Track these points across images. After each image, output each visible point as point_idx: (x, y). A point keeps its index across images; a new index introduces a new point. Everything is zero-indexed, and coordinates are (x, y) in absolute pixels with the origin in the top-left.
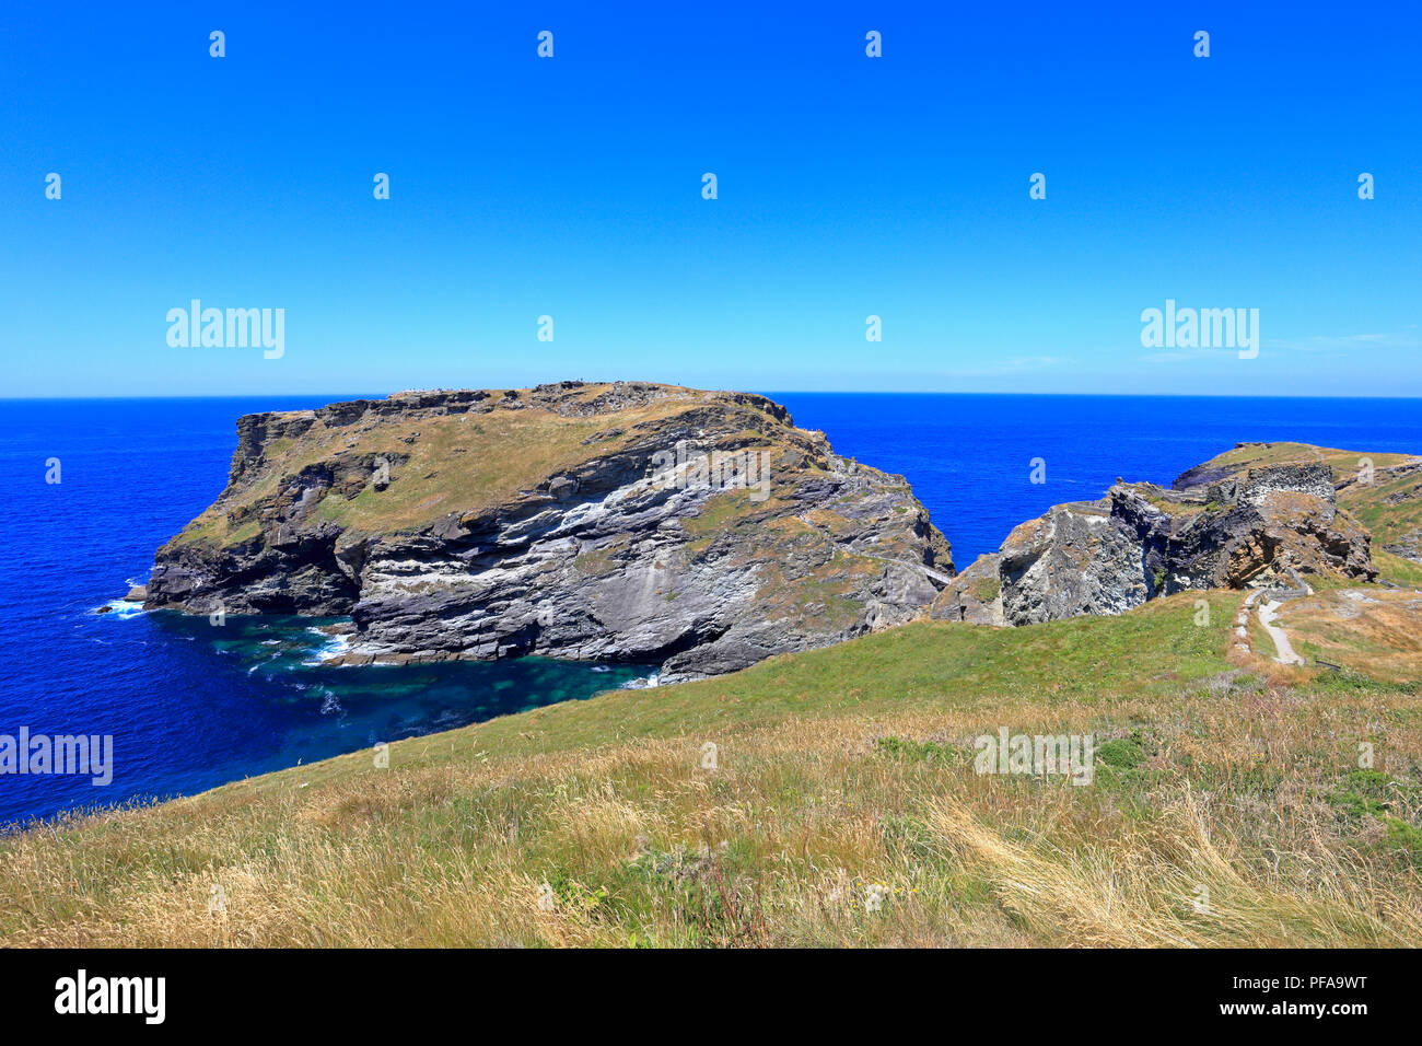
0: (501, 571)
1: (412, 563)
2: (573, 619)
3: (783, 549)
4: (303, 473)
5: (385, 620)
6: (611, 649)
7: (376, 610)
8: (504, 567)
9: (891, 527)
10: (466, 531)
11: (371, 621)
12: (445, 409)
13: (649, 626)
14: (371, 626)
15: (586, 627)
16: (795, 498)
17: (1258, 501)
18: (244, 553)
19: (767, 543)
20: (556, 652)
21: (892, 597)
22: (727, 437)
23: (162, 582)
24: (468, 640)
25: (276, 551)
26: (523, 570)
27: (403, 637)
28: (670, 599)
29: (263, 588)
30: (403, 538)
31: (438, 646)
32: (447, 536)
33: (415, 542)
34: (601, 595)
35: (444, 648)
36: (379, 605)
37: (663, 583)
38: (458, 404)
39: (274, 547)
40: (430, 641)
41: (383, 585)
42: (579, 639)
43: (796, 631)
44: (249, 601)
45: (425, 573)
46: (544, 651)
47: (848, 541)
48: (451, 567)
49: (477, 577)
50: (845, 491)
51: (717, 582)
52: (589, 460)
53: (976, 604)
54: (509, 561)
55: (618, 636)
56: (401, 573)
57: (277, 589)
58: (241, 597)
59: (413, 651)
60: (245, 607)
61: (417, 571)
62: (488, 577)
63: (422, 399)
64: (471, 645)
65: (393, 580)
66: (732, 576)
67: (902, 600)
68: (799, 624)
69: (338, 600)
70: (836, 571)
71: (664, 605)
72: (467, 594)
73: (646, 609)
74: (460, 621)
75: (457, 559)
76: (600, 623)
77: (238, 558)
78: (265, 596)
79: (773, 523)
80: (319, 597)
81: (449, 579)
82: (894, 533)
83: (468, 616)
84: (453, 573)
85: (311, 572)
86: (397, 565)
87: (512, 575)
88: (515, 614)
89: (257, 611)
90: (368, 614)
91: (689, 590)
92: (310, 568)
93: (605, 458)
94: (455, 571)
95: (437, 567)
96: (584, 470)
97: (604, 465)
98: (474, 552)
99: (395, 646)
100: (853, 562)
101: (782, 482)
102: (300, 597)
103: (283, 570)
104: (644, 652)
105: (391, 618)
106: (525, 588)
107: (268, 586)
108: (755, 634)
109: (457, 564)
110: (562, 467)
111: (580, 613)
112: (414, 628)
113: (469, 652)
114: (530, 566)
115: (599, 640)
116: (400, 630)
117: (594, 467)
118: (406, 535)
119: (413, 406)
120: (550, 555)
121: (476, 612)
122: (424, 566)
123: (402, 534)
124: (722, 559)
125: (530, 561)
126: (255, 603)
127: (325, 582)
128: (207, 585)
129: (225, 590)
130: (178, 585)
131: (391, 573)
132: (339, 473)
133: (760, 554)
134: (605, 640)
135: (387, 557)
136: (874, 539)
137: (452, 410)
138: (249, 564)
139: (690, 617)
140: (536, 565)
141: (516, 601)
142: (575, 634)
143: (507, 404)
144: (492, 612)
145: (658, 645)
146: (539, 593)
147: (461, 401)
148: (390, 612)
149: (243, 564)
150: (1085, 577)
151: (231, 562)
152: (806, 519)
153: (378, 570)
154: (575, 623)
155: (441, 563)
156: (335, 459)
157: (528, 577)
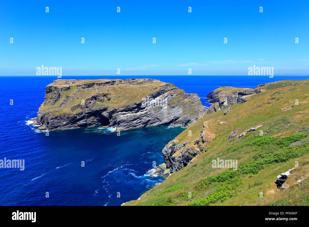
0: (141, 112)
1: (124, 112)
2: (154, 119)
3: (184, 105)
4: (91, 98)
5: (123, 123)
6: (161, 123)
7: (122, 121)
8: (141, 111)
9: (198, 101)
10: (136, 106)
11: (120, 123)
12: (110, 84)
13: (167, 119)
14: (120, 124)
15: (156, 120)
16: (184, 97)
17: (261, 91)
18: (79, 115)
19: (182, 104)
20: (151, 125)
21: (200, 111)
22: (172, 88)
23: (53, 124)
24: (137, 125)
25: (85, 114)
26: (145, 112)
27: (127, 125)
28: (169, 114)
29: (82, 122)
30: (123, 108)
31: (133, 126)
32: (133, 107)
33: (126, 108)
34: (159, 114)
35: (134, 126)
36: (122, 120)
37: (167, 112)
38: (112, 83)
39: (85, 113)
40: (131, 125)
41: (121, 117)
42: (155, 122)
43: (190, 116)
44: (78, 126)
45: (127, 114)
46: (149, 125)
47: (193, 103)
48: (132, 112)
49: (137, 114)
50: (190, 96)
51: (176, 111)
52: (155, 92)
53: (217, 109)
54: (142, 110)
55: (162, 121)
56: (123, 114)
57: (85, 122)
58: (75, 125)
59: (129, 128)
60: (77, 127)
61: (126, 114)
62: (139, 113)
63: (106, 82)
64: (138, 125)
65: (122, 116)
66: (178, 109)
67: (202, 111)
68: (190, 115)
69: (97, 123)
70: (193, 107)
71: (168, 115)
72: (137, 116)
73: (166, 116)
74: (135, 121)
75: (133, 111)
76: (159, 119)
77: (77, 116)
78: (83, 124)
79: (182, 101)
80: (93, 123)
81: (132, 115)
82: (198, 102)
83: (137, 120)
84: (132, 113)
85: (92, 118)
86: (123, 113)
87: (143, 113)
88: (145, 119)
89: (79, 127)
90: (120, 122)
91: (171, 112)
92: (92, 117)
93: (157, 92)
94: (133, 113)
95: (129, 113)
96: (154, 94)
97: (157, 93)
98: (137, 109)
99: (125, 127)
100: (195, 106)
101: (182, 95)
102: (89, 123)
103: (86, 118)
104: (167, 123)
105: (124, 122)
106: (145, 115)
107: (83, 122)
108: (185, 117)
109: (133, 112)
110: (150, 94)
111: (156, 118)
112: (128, 123)
113: (138, 127)
114: (146, 111)
115: (158, 122)
116: (126, 124)
117: (155, 94)
118: (124, 107)
119: (104, 84)
120: (149, 109)
121: (138, 120)
122: (127, 113)
123: (123, 107)
124: (177, 107)
125: (146, 110)
126: (79, 126)
127: (95, 120)
128: (67, 123)
129: (71, 124)
130: (57, 124)
131: (122, 114)
132: (98, 97)
133: (182, 106)
134: (160, 122)
135: (120, 112)
136: (196, 102)
137: (112, 84)
138: (80, 117)
139: (173, 116)
140: (147, 110)
141: (144, 117)
142: (154, 122)
143: (120, 83)
144: (140, 119)
145: (169, 122)
146: (149, 115)
147: (112, 82)
148: (123, 121)
149: (78, 117)
150: (234, 102)
151: (76, 117)
152: (186, 100)
153: (119, 114)
154: (154, 120)
155: (130, 112)
156: (96, 95)
157: (146, 113)
